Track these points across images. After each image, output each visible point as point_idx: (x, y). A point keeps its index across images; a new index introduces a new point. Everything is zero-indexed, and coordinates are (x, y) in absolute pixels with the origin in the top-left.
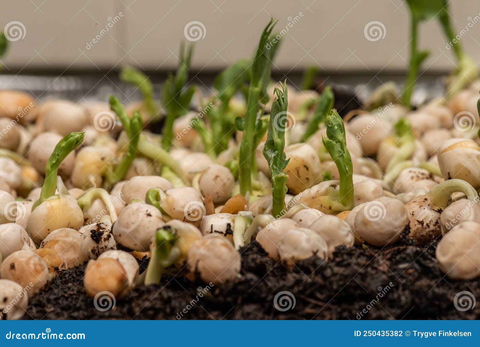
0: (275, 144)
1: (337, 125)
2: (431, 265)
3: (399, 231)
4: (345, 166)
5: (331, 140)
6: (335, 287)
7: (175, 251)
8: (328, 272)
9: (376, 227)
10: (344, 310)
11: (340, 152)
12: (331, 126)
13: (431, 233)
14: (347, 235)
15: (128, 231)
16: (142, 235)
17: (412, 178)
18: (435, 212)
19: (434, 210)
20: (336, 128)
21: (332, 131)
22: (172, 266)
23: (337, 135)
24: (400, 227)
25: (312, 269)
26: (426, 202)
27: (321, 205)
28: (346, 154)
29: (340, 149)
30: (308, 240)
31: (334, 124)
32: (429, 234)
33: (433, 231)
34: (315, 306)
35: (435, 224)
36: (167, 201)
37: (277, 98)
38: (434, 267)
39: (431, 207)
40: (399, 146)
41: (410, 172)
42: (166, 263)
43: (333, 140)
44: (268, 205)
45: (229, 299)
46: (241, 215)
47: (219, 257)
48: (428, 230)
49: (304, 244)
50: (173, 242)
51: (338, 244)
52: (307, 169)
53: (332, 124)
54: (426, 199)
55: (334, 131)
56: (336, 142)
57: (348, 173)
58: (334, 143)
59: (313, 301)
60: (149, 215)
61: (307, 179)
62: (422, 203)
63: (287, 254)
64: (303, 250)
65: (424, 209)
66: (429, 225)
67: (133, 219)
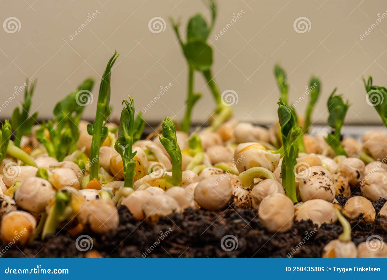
0: (126, 140)
1: (170, 127)
2: (257, 221)
3: (228, 199)
4: (177, 158)
5: (166, 138)
6: (191, 234)
7: (68, 209)
8: (185, 224)
9: (212, 195)
10: (198, 252)
11: (173, 147)
12: (166, 128)
13: (243, 205)
14: (191, 201)
15: (28, 196)
16: (39, 200)
17: (212, 174)
18: (246, 190)
19: (244, 188)
20: (170, 129)
21: (167, 132)
22: (66, 221)
23: (171, 134)
24: (228, 196)
25: (173, 222)
26: (238, 183)
27: (159, 186)
28: (177, 148)
29: (173, 145)
30: (167, 202)
31: (168, 126)
32: (241, 205)
33: (244, 204)
34: (177, 249)
35: (245, 198)
36: (53, 176)
37: (126, 107)
38: (259, 222)
39: (243, 186)
40: (193, 155)
41: (210, 170)
42: (62, 218)
43: (167, 138)
44: (120, 186)
45: (113, 243)
46: (104, 190)
47: (105, 212)
48: (241, 202)
49: (165, 205)
50: (67, 203)
51: (186, 207)
52: (140, 164)
53: (167, 126)
54: (238, 181)
55: (168, 132)
56: (170, 140)
57: (179, 162)
58: (169, 140)
59: (175, 245)
60: (44, 185)
61: (140, 171)
62: (235, 183)
63: (152, 212)
64: (164, 209)
65: (238, 187)
66: (241, 199)
67: (32, 187)
